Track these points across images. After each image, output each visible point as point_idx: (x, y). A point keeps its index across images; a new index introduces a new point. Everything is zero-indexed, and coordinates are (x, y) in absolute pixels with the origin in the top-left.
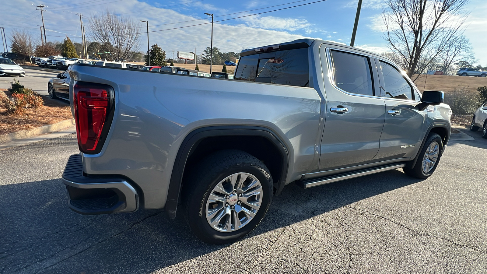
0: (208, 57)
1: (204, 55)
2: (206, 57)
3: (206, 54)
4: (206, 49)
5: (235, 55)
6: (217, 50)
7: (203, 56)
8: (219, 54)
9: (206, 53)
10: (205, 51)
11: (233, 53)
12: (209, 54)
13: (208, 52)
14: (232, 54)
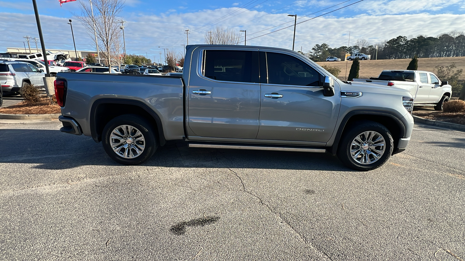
0: (316, 54)
1: (311, 52)
2: (313, 54)
3: (314, 52)
4: (314, 46)
5: (347, 49)
6: (326, 47)
7: (310, 54)
8: (330, 50)
9: (314, 50)
10: (313, 49)
11: (346, 47)
12: (317, 51)
13: (316, 49)
14: (343, 49)
